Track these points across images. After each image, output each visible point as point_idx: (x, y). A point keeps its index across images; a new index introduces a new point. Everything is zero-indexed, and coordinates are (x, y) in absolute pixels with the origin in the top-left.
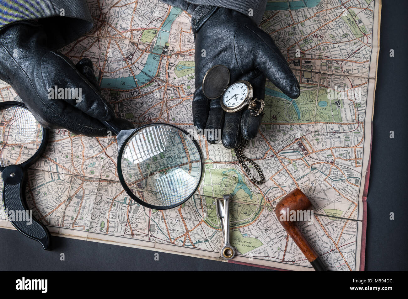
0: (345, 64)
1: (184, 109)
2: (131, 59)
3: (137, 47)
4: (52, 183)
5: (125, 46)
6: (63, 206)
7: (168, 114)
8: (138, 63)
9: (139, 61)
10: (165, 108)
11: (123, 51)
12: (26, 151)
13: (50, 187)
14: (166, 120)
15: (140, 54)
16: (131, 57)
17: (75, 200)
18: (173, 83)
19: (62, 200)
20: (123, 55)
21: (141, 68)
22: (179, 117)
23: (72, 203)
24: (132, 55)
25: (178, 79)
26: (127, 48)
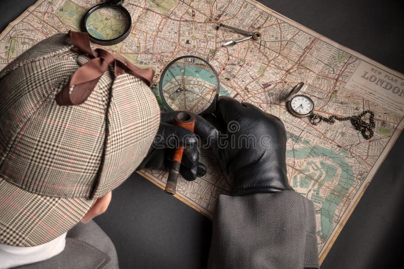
0: (38, 28)
1: (163, 48)
2: (179, 89)
3: (170, 96)
4: (266, 40)
5: (180, 100)
6: (264, 26)
7: (174, 50)
8: (175, 84)
9: (173, 85)
10: (175, 54)
11: (183, 97)
12: (276, 64)
13: (269, 39)
14: (177, 47)
15: (170, 90)
16: (179, 91)
17: (256, 27)
18: (161, 65)
19: (264, 29)
20: (184, 94)
21: (173, 80)
22: (168, 46)
23: (258, 25)
24: (177, 91)
25: (156, 67)
26: (179, 97)
